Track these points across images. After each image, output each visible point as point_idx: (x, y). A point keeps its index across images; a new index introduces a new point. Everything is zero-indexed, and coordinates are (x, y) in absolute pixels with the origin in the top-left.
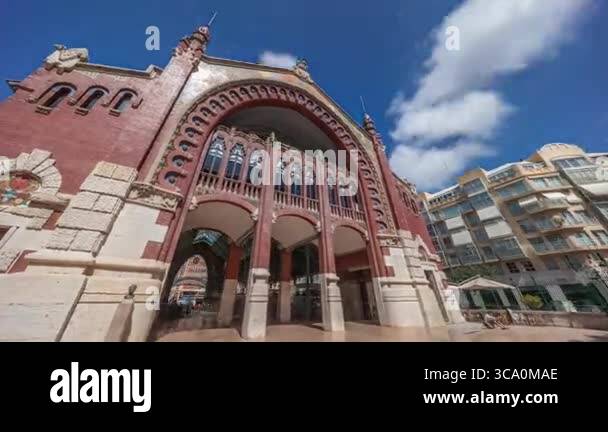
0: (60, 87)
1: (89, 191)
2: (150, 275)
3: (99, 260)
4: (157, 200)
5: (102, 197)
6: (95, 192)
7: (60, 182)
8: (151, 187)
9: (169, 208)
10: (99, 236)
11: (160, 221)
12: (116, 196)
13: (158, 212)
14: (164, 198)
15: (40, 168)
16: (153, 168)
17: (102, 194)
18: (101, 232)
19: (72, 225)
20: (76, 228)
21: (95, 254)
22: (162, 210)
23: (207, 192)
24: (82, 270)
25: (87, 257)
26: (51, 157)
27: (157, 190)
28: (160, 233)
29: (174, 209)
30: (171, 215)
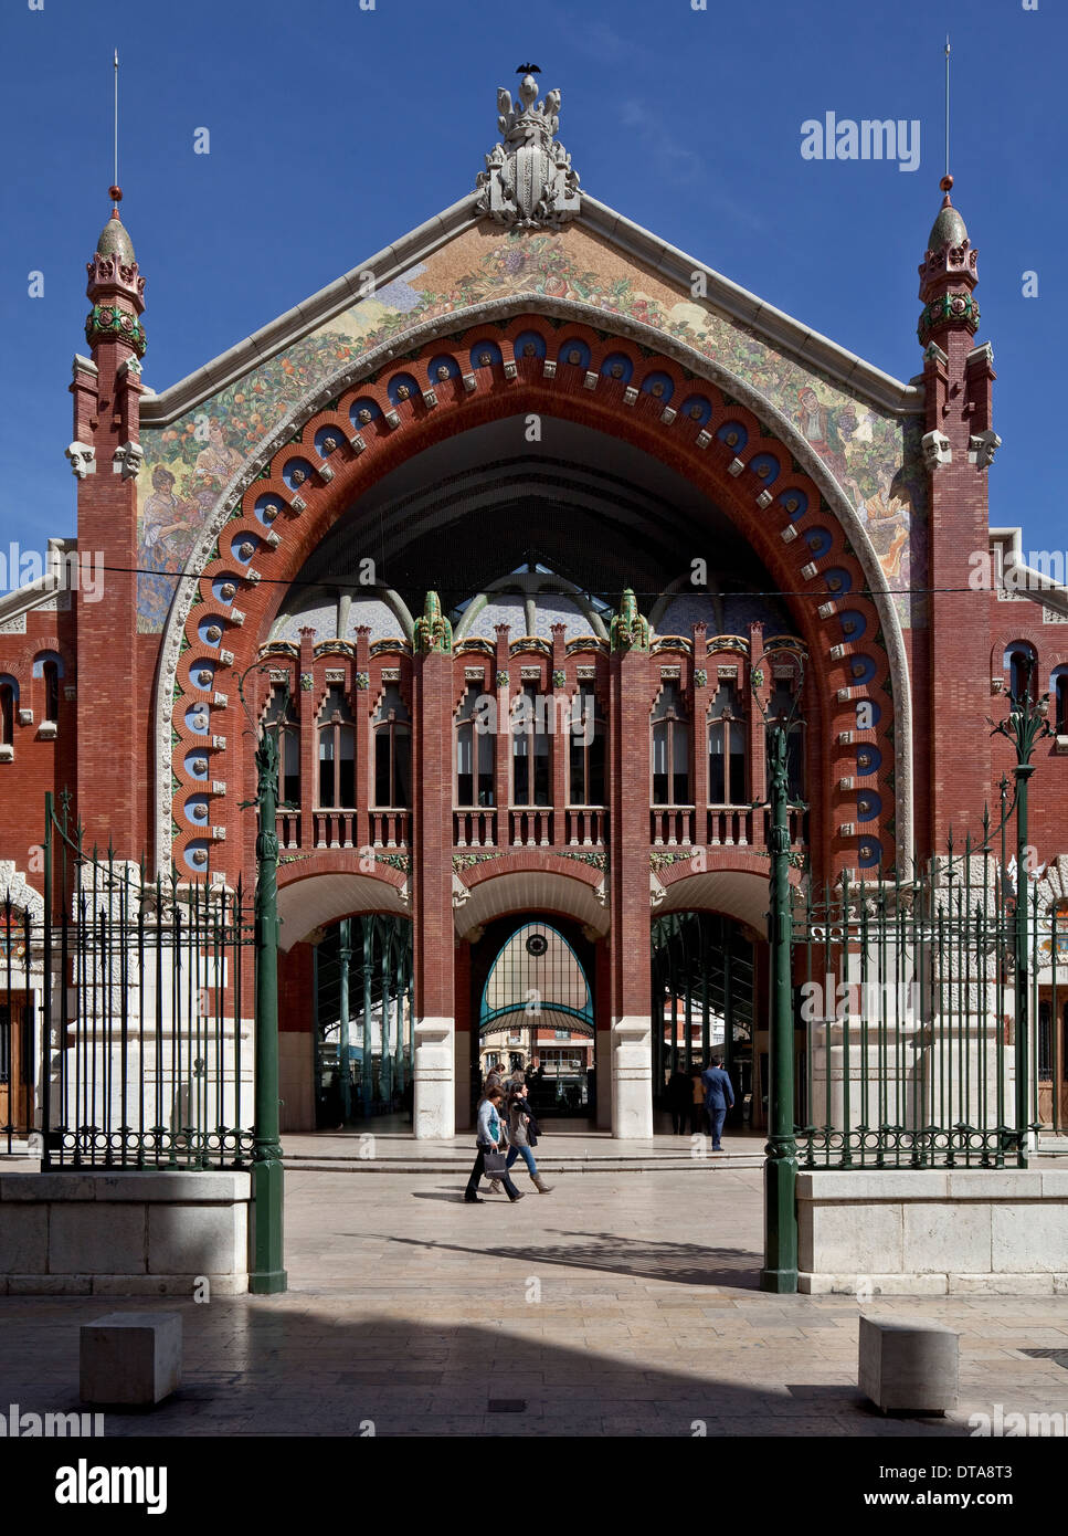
15: (14, 895)
16: (157, 847)
23: (284, 861)
26: (18, 869)
27: (180, 892)
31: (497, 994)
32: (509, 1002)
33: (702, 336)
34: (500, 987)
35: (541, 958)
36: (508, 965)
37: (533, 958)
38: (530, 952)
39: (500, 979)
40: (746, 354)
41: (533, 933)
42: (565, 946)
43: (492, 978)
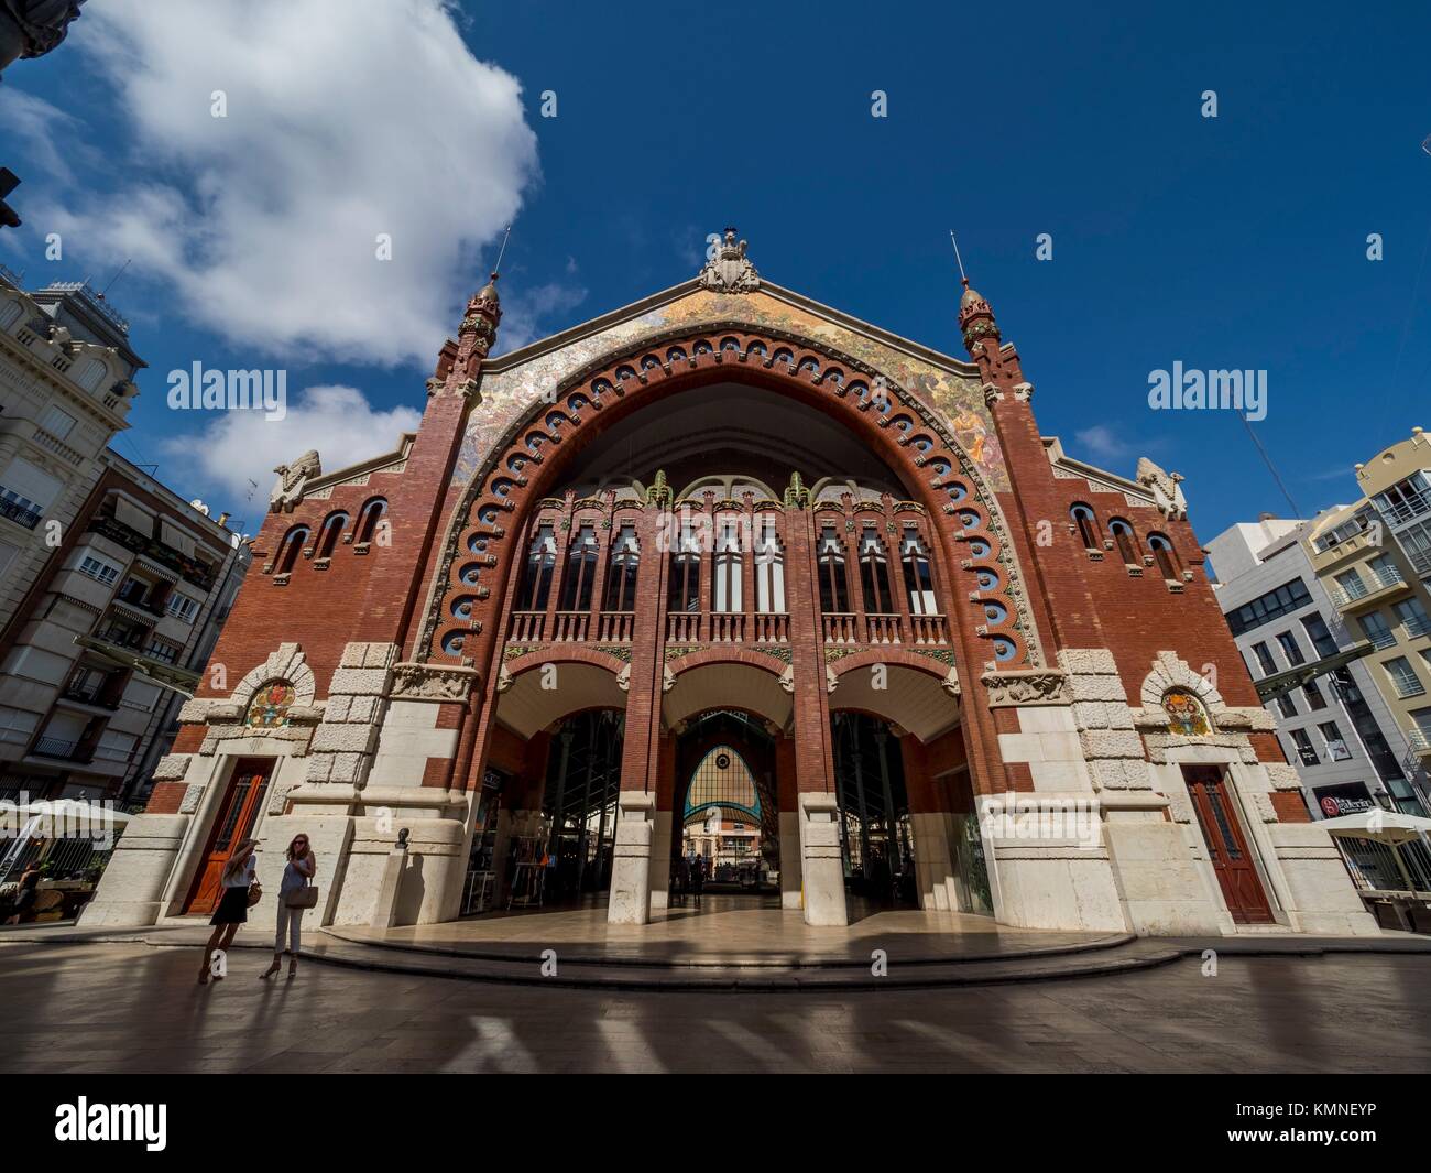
0: (293, 534)
1: (340, 694)
2: (435, 812)
3: (366, 794)
4: (433, 687)
5: (357, 699)
6: (346, 694)
7: (313, 685)
8: (418, 669)
9: (454, 698)
10: (359, 760)
11: (441, 724)
12: (370, 694)
13: (438, 706)
14: (445, 681)
15: (289, 672)
16: (419, 633)
17: (355, 695)
18: (361, 753)
19: (326, 748)
20: (332, 751)
21: (361, 786)
22: (442, 702)
23: (526, 651)
24: (345, 808)
25: (348, 791)
26: (299, 649)
27: (429, 671)
28: (443, 743)
29: (463, 698)
30: (459, 708)
31: (696, 797)
32: (704, 802)
33: (835, 340)
34: (699, 790)
35: (725, 770)
36: (704, 775)
37: (720, 770)
38: (719, 766)
39: (699, 785)
40: (862, 348)
41: (720, 753)
42: (741, 763)
43: (693, 785)
